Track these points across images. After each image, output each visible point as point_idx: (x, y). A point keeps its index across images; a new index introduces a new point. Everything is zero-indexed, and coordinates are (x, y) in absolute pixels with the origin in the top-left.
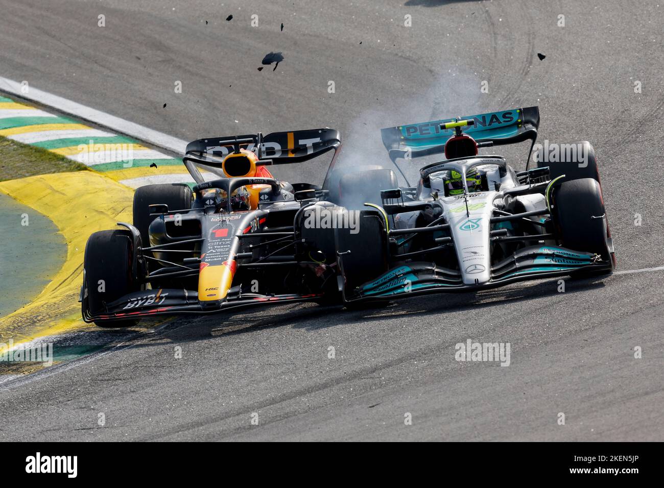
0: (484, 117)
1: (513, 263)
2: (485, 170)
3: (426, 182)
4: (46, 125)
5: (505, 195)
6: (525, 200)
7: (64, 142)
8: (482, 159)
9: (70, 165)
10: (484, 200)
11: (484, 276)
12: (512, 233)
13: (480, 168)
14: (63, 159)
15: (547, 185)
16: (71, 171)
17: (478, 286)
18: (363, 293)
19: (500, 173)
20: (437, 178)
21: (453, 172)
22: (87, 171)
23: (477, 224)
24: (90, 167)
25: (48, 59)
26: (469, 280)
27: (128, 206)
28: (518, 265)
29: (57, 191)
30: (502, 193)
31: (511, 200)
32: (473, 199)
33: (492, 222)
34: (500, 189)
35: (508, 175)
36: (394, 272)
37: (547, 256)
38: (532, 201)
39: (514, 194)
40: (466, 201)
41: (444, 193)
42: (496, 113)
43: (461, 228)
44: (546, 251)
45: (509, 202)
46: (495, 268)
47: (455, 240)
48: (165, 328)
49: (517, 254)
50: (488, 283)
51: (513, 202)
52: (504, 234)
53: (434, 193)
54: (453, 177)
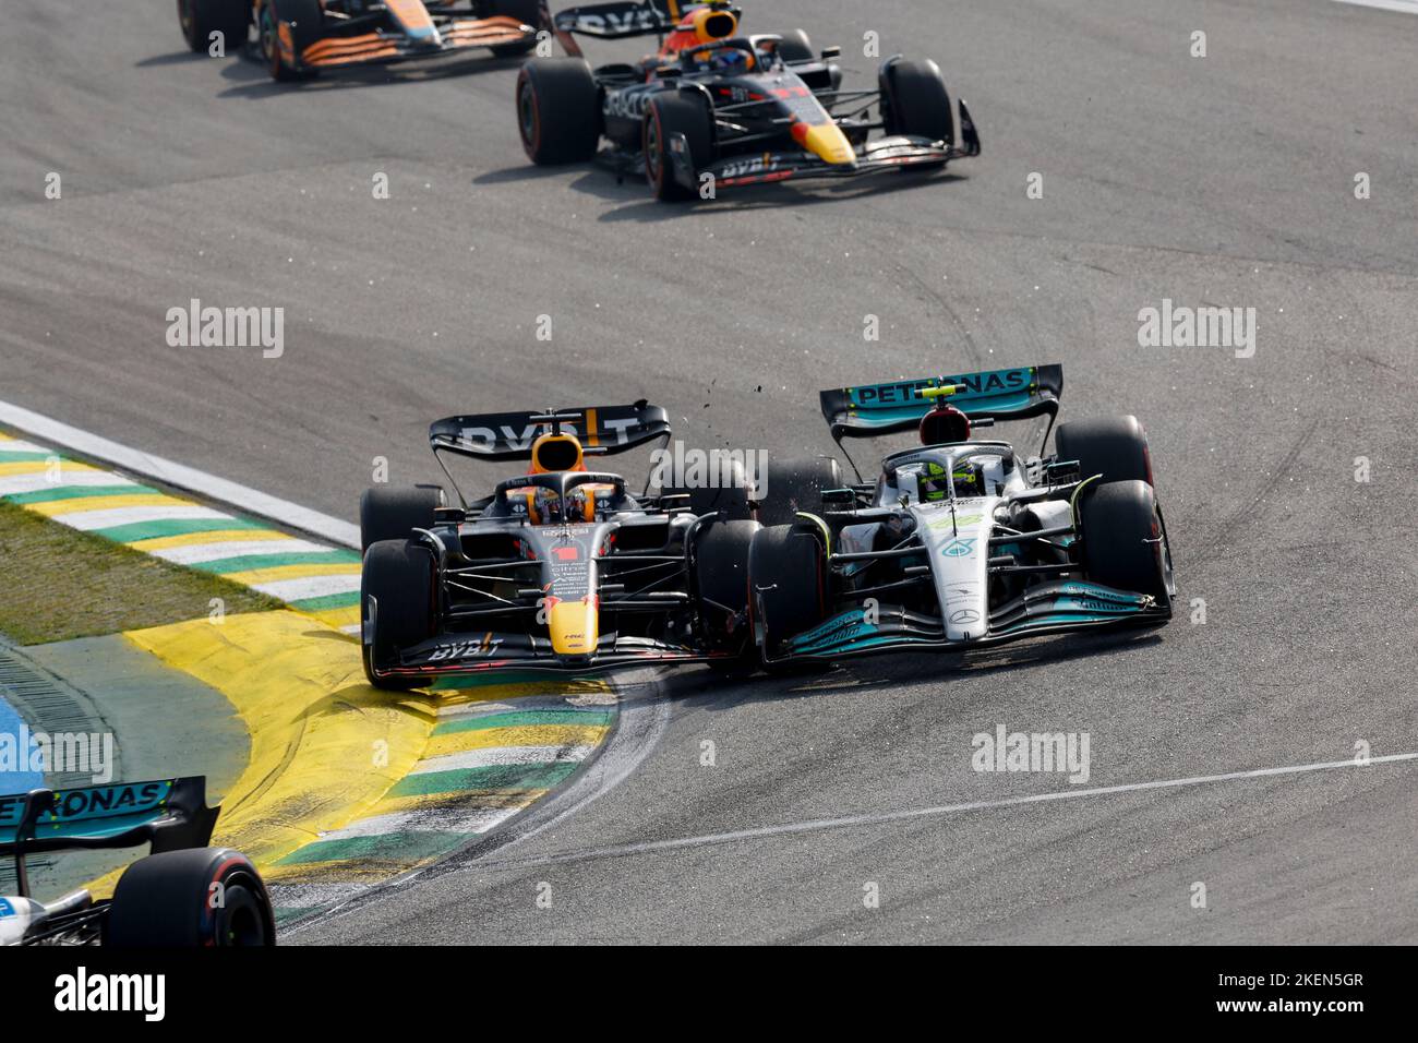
0: (978, 378)
1: (1022, 608)
2: (981, 462)
3: (892, 479)
4: (218, 533)
5: (1011, 502)
6: (1040, 510)
7: (247, 562)
8: (977, 447)
9: (257, 600)
10: (977, 509)
11: (978, 626)
12: (1020, 559)
13: (973, 459)
14: (245, 590)
15: (1074, 488)
16: (259, 610)
17: (969, 643)
18: (792, 650)
19: (1004, 467)
20: (907, 474)
21: (931, 464)
22: (285, 612)
23: (967, 548)
24: (291, 603)
25: (221, 420)
26: (954, 633)
27: (355, 671)
28: (1029, 611)
29: (234, 645)
30: (1006, 499)
31: (1019, 510)
32: (963, 508)
33: (991, 544)
34: (1004, 492)
35: (1016, 471)
36: (841, 618)
37: (1074, 597)
38: (1053, 512)
39: (1024, 501)
40: (953, 511)
41: (917, 496)
42: (998, 372)
43: (944, 553)
44: (1070, 589)
45: (1017, 513)
46: (994, 616)
47: (934, 570)
48: (418, 878)
49: (1028, 593)
50: (983, 639)
51: (1022, 513)
52: (1009, 563)
53: (903, 497)
54: (933, 473)
